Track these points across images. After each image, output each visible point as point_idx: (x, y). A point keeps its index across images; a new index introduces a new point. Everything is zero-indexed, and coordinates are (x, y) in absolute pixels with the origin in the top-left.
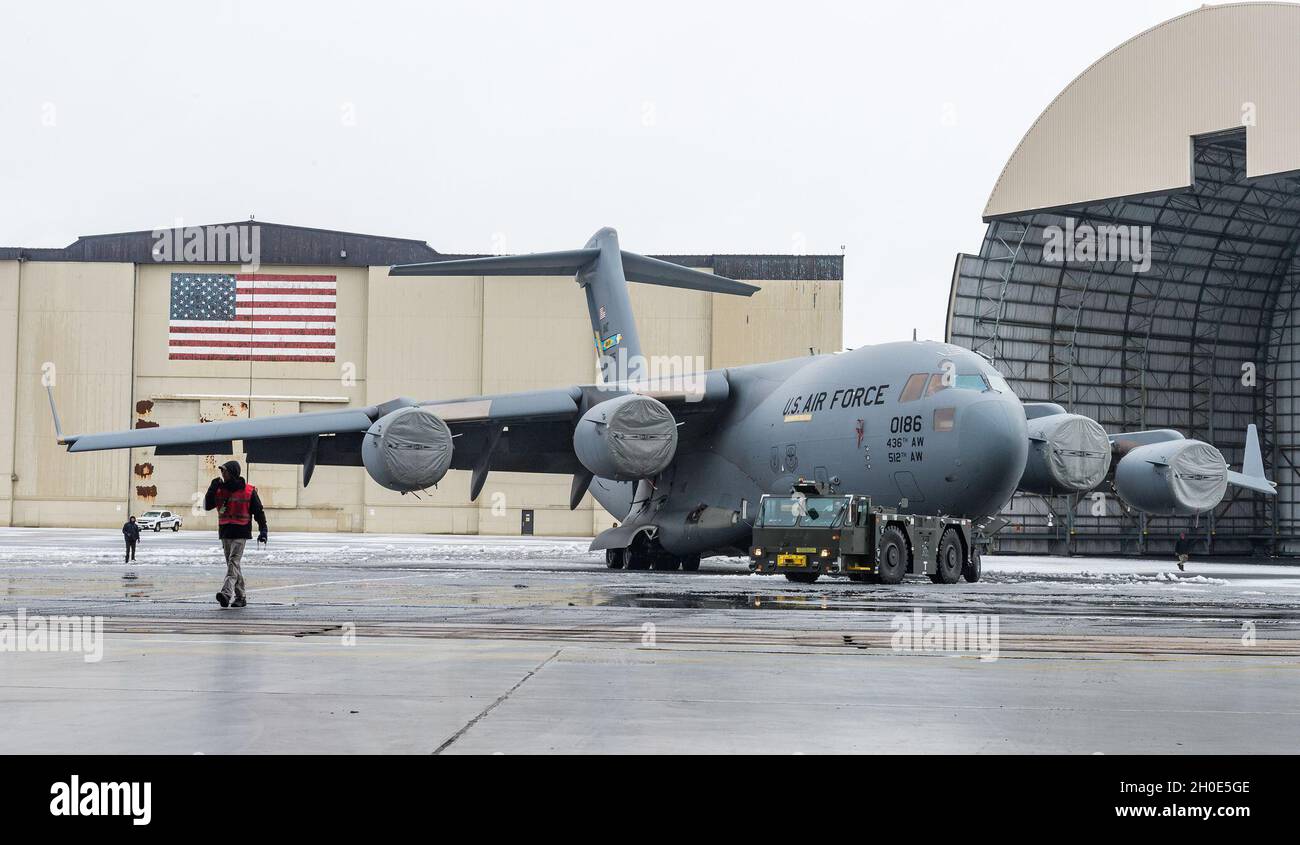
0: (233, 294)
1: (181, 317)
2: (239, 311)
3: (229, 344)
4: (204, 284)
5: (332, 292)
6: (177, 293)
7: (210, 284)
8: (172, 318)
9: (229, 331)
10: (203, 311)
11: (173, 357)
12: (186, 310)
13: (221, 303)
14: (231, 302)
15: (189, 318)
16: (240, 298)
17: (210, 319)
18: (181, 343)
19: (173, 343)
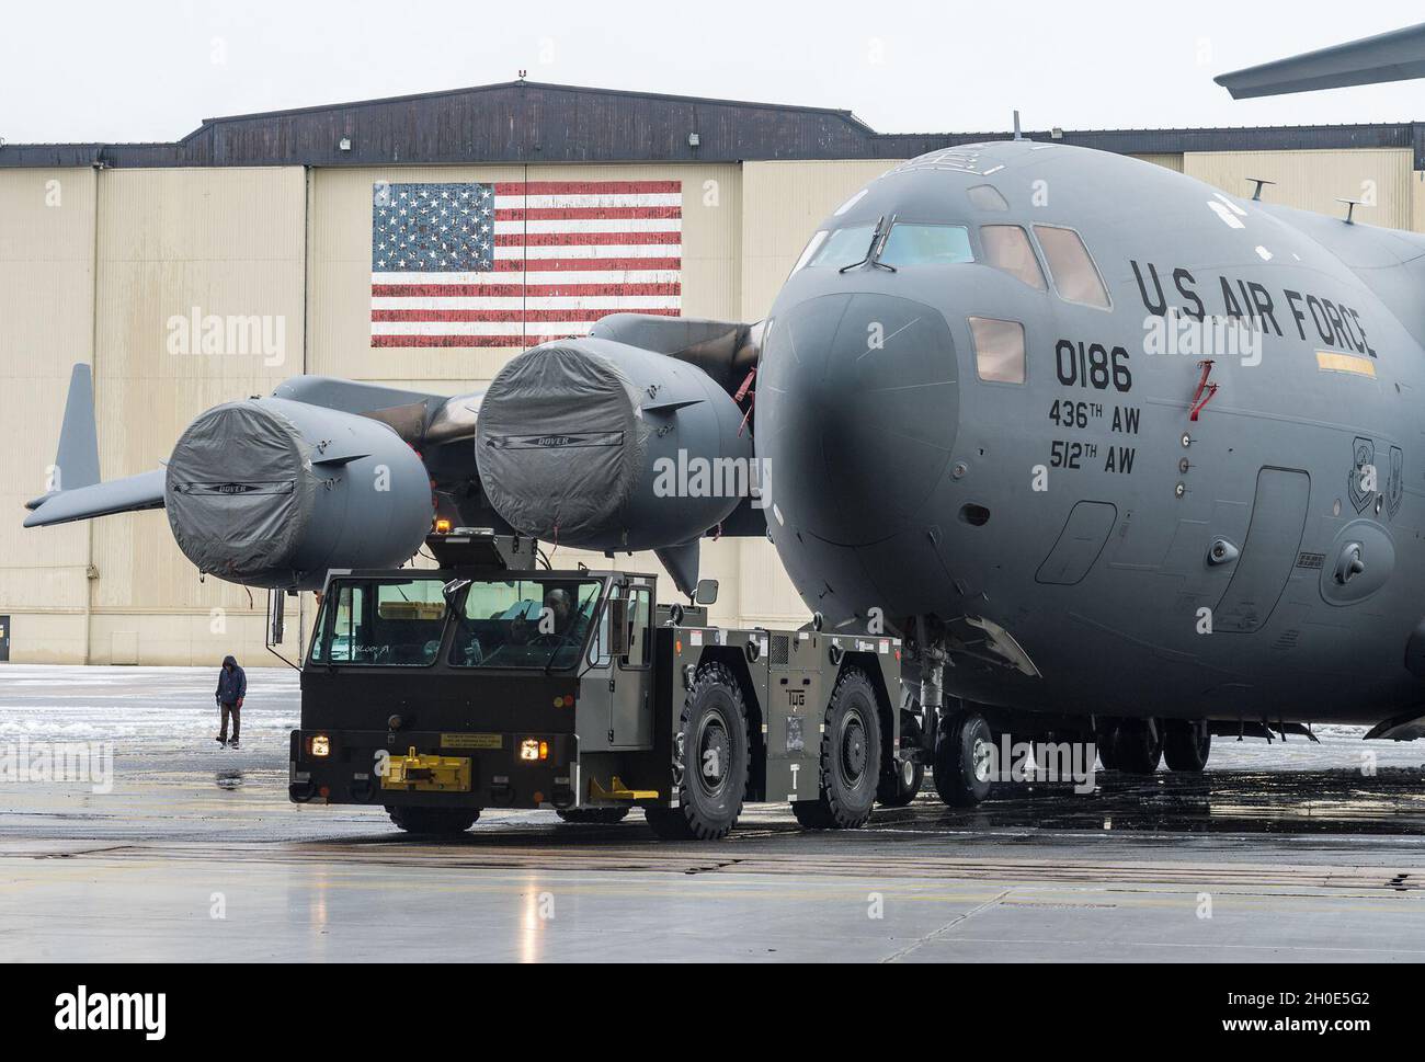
0: (488, 219)
1: (392, 267)
2: (501, 253)
3: (482, 316)
4: (434, 203)
5: (674, 213)
6: (385, 221)
7: (446, 203)
8: (376, 269)
9: (482, 290)
10: (433, 255)
11: (378, 342)
12: (402, 253)
13: (465, 239)
14: (485, 237)
15: (408, 268)
16: (502, 228)
17: (446, 269)
18: (393, 316)
19: (379, 316)
